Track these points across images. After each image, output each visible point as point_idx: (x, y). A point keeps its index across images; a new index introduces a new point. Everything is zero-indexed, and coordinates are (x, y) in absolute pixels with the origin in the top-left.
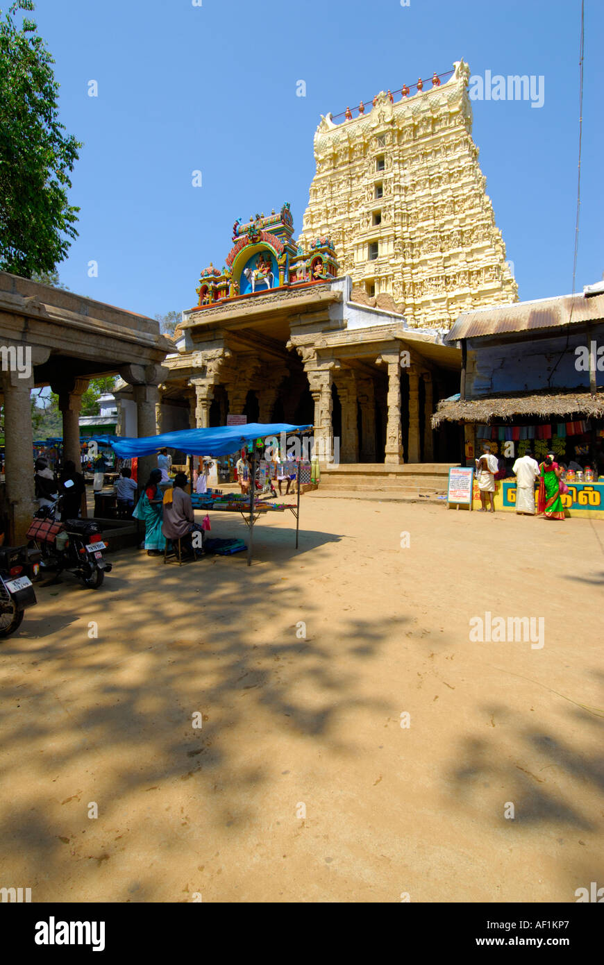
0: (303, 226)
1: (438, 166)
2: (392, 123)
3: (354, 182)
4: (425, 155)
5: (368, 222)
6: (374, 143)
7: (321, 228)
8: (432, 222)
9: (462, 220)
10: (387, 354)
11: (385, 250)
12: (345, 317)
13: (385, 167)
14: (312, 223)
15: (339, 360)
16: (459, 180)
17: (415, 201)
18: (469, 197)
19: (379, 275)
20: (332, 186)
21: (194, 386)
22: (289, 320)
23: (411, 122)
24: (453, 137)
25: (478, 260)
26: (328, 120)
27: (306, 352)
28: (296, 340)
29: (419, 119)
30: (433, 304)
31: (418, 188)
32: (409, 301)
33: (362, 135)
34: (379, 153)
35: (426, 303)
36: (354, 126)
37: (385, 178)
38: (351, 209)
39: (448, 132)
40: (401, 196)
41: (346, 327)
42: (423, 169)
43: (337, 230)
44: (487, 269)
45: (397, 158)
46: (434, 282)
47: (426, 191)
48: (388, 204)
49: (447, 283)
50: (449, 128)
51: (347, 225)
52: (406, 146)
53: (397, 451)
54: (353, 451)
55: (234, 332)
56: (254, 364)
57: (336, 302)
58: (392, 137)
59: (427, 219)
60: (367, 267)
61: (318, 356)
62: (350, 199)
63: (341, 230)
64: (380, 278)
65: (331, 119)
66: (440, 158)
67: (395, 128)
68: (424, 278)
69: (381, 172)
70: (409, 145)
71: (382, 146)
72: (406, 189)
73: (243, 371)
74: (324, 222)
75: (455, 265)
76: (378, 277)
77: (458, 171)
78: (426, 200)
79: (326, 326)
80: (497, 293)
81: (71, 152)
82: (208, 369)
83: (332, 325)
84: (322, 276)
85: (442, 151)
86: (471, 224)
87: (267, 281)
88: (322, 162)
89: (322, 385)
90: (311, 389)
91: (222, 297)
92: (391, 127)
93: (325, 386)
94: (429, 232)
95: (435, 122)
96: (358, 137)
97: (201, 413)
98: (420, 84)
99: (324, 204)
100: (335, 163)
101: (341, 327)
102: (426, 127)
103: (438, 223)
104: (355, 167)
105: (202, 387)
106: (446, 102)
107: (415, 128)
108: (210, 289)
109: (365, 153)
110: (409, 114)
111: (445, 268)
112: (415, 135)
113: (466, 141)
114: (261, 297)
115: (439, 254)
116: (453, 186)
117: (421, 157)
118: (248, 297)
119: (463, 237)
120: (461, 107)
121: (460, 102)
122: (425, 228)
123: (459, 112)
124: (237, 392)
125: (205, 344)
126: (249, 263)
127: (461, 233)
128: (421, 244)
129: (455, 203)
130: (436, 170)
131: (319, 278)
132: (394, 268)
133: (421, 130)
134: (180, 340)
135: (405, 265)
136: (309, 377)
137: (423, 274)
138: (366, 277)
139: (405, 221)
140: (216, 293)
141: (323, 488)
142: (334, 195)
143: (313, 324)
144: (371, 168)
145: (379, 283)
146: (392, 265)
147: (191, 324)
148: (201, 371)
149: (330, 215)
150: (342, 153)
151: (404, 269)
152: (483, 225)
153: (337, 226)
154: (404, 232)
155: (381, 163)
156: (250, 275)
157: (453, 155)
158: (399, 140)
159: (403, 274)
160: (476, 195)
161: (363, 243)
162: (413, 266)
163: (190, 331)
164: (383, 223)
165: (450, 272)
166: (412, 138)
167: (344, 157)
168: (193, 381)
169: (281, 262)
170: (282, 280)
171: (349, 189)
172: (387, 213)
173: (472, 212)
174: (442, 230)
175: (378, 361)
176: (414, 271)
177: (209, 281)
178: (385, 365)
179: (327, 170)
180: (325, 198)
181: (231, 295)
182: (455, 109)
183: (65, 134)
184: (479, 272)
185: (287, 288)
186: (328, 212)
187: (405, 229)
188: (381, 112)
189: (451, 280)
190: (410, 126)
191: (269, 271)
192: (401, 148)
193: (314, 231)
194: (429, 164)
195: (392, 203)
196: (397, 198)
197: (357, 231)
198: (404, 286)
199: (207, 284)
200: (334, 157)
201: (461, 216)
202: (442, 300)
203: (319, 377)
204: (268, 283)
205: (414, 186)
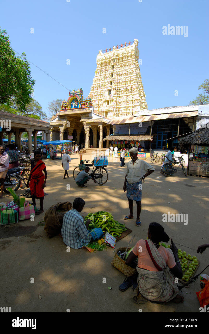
0: (93, 83)
1: (128, 70)
2: (117, 56)
3: (107, 71)
4: (125, 66)
5: (109, 84)
6: (112, 61)
7: (97, 84)
8: (125, 85)
9: (132, 86)
10: (100, 125)
11: (113, 92)
12: (92, 116)
13: (114, 68)
14: (95, 82)
15: (91, 125)
16: (132, 74)
17: (121, 79)
18: (134, 80)
19: (110, 99)
20: (101, 72)
21: (60, 129)
22: (81, 115)
23: (121, 56)
24: (132, 62)
25: (135, 97)
26: (101, 52)
27: (84, 123)
28: (82, 120)
29: (124, 56)
30: (123, 108)
31: (122, 75)
32: (118, 107)
33: (109, 58)
34: (113, 64)
35: (122, 107)
36: (108, 55)
37: (114, 72)
38: (105, 79)
39: (131, 60)
40: (118, 77)
41: (92, 118)
42: (124, 70)
43: (101, 85)
44: (136, 100)
45: (117, 66)
46: (124, 102)
47: (124, 77)
48: (114, 79)
49: (127, 103)
50: (131, 59)
51: (104, 84)
52: (120, 63)
53: (101, 145)
54: (96, 145)
55: (69, 117)
56: (75, 124)
57: (90, 113)
58: (117, 60)
59: (124, 84)
60: (108, 97)
61: (87, 124)
62: (105, 76)
63: (102, 85)
64: (111, 100)
65: (102, 51)
66: (128, 67)
67: (118, 57)
68: (122, 101)
69: (113, 70)
70: (121, 63)
71: (114, 62)
72: (119, 75)
73: (72, 125)
74: (98, 82)
75: (130, 98)
76: (110, 100)
77: (132, 72)
78: (124, 79)
79: (88, 117)
80: (138, 106)
81: (33, 82)
82: (63, 125)
83: (90, 117)
84: (88, 106)
85: (129, 65)
86: (134, 87)
87: (76, 106)
88: (99, 65)
89: (87, 131)
90: (85, 131)
91: (67, 108)
92: (116, 57)
93: (88, 131)
94: (124, 88)
95: (128, 57)
96: (108, 59)
97: (61, 135)
98: (125, 44)
99: (98, 77)
100: (102, 65)
101: (91, 118)
102: (125, 58)
103: (127, 85)
104: (107, 67)
105: (62, 129)
106: (131, 51)
107: (123, 58)
108: (64, 106)
109: (110, 63)
110: (121, 54)
111: (127, 98)
112: (123, 60)
113: (135, 63)
114: (75, 110)
115: (126, 95)
116: (131, 76)
117: (123, 66)
118: (72, 109)
119: (132, 90)
120: (135, 53)
121: (134, 52)
122: (123, 87)
123: (134, 55)
124: (70, 130)
125: (63, 119)
126: (73, 101)
127: (131, 89)
128: (122, 91)
129: (131, 81)
130: (127, 71)
131: (87, 107)
132: (114, 98)
133: (124, 59)
134: (57, 118)
135: (117, 97)
136: (85, 129)
137: (122, 99)
138: (107, 100)
139: (118, 84)
140: (65, 107)
141: (86, 153)
142: (101, 75)
143: (86, 117)
144: (111, 69)
145: (111, 101)
146: (114, 97)
147: (59, 115)
148: (61, 125)
149: (100, 80)
150: (104, 63)
151: (117, 98)
152: (137, 88)
153: (101, 84)
154: (118, 88)
155: (113, 67)
156: (73, 104)
157: (132, 67)
158: (118, 61)
159: (117, 99)
160: (136, 79)
161: (107, 90)
162: (120, 97)
163: (59, 116)
164: (113, 85)
165: (128, 100)
166: (122, 61)
167: (104, 64)
168: (60, 128)
169: (79, 102)
170: (79, 106)
171: (105, 74)
172: (114, 82)
173: (134, 84)
174: (127, 88)
175: (98, 126)
176: (120, 99)
177: (64, 104)
178: (100, 127)
179: (100, 67)
180: (99, 75)
181: (69, 108)
182: (133, 54)
183: (32, 79)
184: (135, 100)
185: (81, 108)
186: (99, 79)
187: (118, 87)
188: (114, 52)
189: (128, 102)
190: (121, 57)
191: (77, 103)
192: (119, 63)
193: (95, 84)
194: (126, 69)
195: (115, 79)
196: (117, 78)
197: (106, 86)
198: (117, 102)
199: (63, 105)
200: (102, 64)
201: (132, 84)
202: (125, 107)
203: (87, 129)
204: (77, 106)
205: (121, 75)
